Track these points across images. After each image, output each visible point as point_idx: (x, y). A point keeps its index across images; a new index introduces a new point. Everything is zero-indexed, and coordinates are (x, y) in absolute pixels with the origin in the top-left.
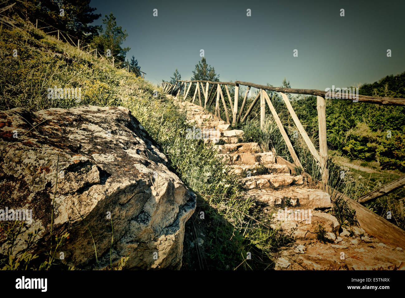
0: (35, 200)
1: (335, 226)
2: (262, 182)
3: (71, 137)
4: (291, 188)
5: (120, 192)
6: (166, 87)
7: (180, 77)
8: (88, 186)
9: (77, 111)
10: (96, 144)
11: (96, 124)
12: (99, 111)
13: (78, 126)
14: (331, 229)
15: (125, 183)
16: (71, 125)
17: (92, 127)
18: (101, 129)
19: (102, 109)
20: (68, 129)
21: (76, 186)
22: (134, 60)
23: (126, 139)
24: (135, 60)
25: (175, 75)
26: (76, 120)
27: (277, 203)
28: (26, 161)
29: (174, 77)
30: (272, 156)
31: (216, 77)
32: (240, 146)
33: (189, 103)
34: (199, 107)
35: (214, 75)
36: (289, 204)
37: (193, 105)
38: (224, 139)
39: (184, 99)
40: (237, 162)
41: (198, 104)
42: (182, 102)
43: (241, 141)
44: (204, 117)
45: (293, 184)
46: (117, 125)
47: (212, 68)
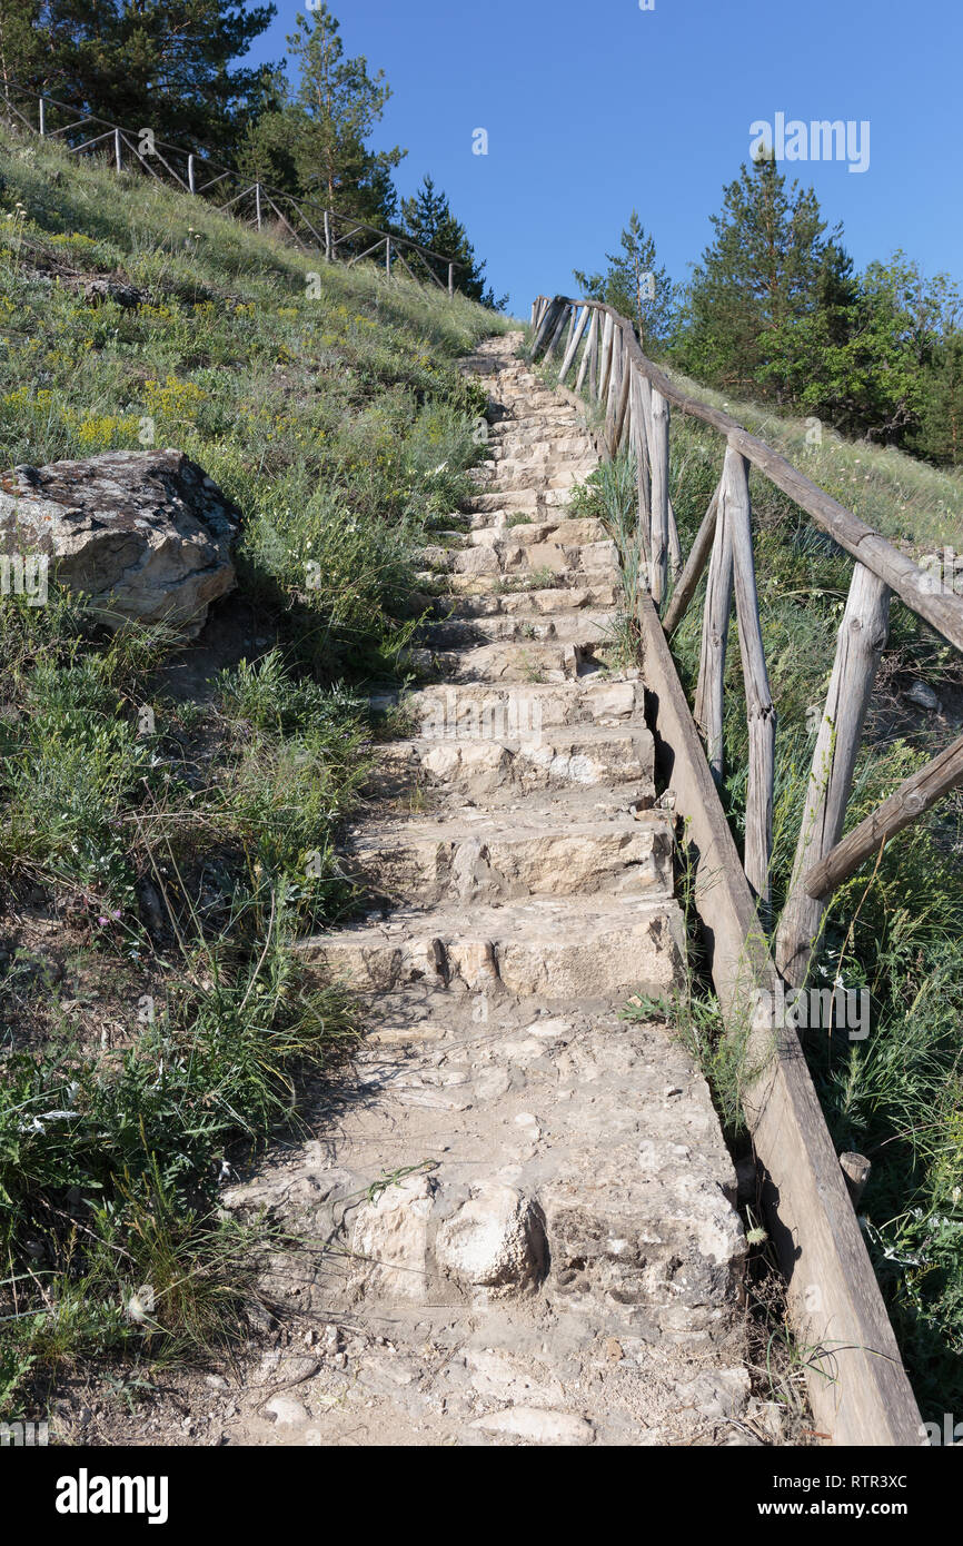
0: (42, 539)
1: (566, 659)
2: (514, 600)
3: (75, 495)
4: (582, 612)
5: (107, 538)
7: (652, 254)
8: (81, 530)
9: (94, 462)
10: (102, 502)
11: (116, 480)
13: (89, 483)
14: (558, 664)
15: (116, 531)
16: (80, 482)
17: (106, 484)
18: (116, 485)
20: (75, 487)
21: (71, 529)
22: (430, 196)
23: (151, 497)
24: (436, 193)
25: (628, 242)
26: (88, 476)
30: (610, 551)
31: (824, 237)
32: (552, 529)
33: (563, 392)
34: (581, 406)
35: (815, 228)
36: (532, 636)
37: (567, 403)
38: (530, 510)
39: (561, 376)
40: (514, 567)
41: (586, 399)
42: (540, 390)
43: (573, 515)
44: (563, 445)
45: (585, 603)
46: (146, 480)
47: (806, 194)
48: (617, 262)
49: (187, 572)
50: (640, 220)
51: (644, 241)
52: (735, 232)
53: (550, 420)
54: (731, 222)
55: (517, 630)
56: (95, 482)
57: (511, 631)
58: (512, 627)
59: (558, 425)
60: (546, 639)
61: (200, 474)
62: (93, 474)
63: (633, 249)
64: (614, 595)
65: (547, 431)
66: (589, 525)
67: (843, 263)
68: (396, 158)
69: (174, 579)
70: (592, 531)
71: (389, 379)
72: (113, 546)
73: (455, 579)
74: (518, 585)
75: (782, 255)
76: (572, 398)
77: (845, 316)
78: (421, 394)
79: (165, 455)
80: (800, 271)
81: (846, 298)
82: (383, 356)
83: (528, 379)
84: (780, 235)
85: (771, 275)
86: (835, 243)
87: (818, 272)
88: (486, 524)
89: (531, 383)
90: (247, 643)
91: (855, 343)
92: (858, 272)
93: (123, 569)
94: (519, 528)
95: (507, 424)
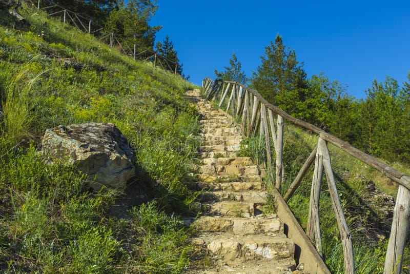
0: (72, 154)
1: (250, 209)
2: (225, 186)
3: (81, 138)
4: (250, 191)
5: (96, 155)
6: (207, 86)
7: (240, 67)
8: (86, 151)
9: (84, 126)
10: (91, 141)
12: (96, 126)
13: (84, 134)
14: (247, 211)
15: (99, 152)
16: (81, 133)
17: (91, 134)
18: (94, 135)
19: (98, 124)
20: (80, 135)
21: (83, 151)
22: (167, 42)
23: (106, 140)
24: (169, 41)
25: (231, 63)
26: (83, 131)
27: (224, 198)
28: (69, 143)
29: (230, 66)
30: (256, 169)
31: (297, 66)
32: (233, 160)
33: (222, 112)
34: (230, 117)
35: (295, 63)
36: (235, 199)
37: (224, 115)
38: (223, 153)
39: (219, 106)
40: (222, 173)
41: (231, 114)
42: (213, 110)
43: (239, 155)
44: (227, 130)
45: (251, 188)
46: (104, 134)
47: (292, 52)
48: (228, 69)
49: (122, 169)
50: (236, 55)
51: (237, 62)
52: (268, 62)
53: (220, 121)
54: (267, 58)
55: (229, 197)
56: (87, 133)
57: (227, 197)
58: (227, 196)
59: (222, 123)
60: (240, 201)
61: (120, 133)
62: (85, 130)
63: (233, 65)
64: (261, 186)
65: (219, 124)
66: (246, 160)
67: (303, 75)
68: (158, 29)
69: (117, 171)
70: (247, 162)
71: (167, 103)
72: (97, 158)
73: (202, 176)
74: (225, 180)
75: (283, 70)
76: (225, 113)
77: (304, 92)
78: (178, 109)
79: (108, 125)
80: (290, 76)
81: (304, 86)
82: (164, 95)
83: (209, 106)
84: (283, 64)
85: (280, 77)
86: (301, 68)
87: (295, 77)
88: (207, 157)
89: (209, 107)
90: (137, 197)
91: (308, 101)
92: (309, 79)
93: (100, 167)
94: (220, 159)
95: (205, 121)
